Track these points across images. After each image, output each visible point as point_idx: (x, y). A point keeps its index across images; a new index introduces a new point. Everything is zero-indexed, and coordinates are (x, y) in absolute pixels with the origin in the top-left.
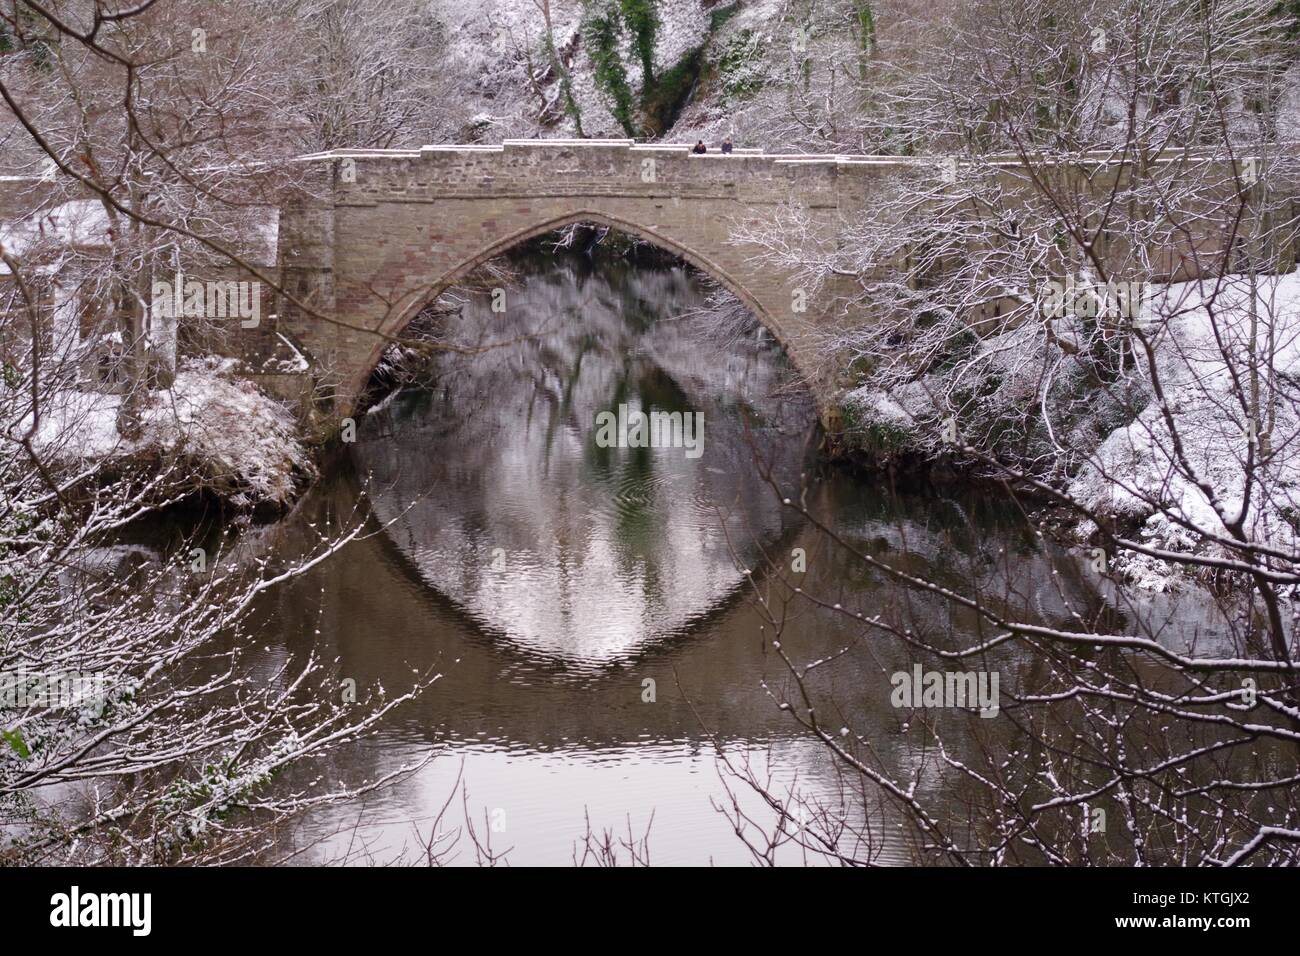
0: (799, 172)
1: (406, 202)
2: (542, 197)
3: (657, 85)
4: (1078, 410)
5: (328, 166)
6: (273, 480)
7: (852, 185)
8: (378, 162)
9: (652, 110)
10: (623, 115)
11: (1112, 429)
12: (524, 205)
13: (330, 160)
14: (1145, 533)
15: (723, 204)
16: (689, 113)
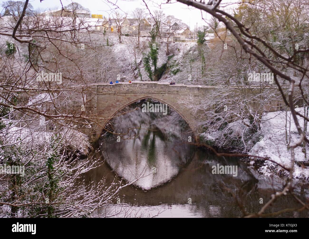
0: (192, 89)
1: (112, 94)
2: (139, 93)
3: (157, 71)
4: (249, 138)
5: (96, 86)
6: (84, 150)
7: (202, 91)
8: (106, 85)
9: (156, 76)
10: (150, 76)
11: (256, 142)
12: (136, 95)
13: (96, 85)
14: (265, 164)
15: (176, 95)
16: (163, 76)
